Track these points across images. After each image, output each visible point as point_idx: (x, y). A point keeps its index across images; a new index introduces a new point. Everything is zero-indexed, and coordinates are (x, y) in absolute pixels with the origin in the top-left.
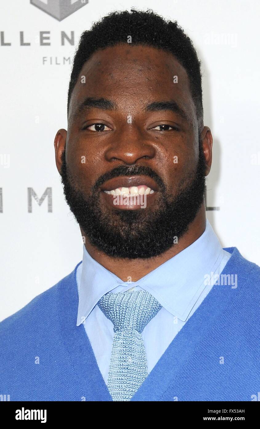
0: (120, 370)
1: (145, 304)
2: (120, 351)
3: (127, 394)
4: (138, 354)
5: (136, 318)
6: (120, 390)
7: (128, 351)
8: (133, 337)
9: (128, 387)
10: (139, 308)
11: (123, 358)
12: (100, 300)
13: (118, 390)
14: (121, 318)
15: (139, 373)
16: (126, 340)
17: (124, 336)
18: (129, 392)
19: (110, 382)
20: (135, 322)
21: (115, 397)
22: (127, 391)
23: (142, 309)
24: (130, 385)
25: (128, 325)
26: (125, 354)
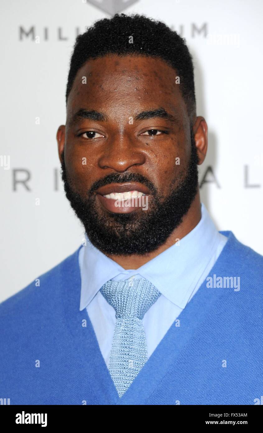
0: (121, 356)
1: (146, 292)
2: (122, 337)
3: (128, 379)
4: (138, 340)
5: (137, 307)
6: (121, 375)
7: (129, 338)
8: (134, 324)
9: (129, 373)
10: (140, 296)
11: (124, 344)
12: (103, 287)
13: (119, 375)
14: (122, 306)
15: (140, 359)
16: (128, 327)
17: (125, 323)
18: (129, 377)
19: (111, 366)
20: (136, 310)
21: (116, 382)
22: (128, 376)
23: (142, 297)
24: (131, 371)
25: (130, 313)
26: (126, 340)
